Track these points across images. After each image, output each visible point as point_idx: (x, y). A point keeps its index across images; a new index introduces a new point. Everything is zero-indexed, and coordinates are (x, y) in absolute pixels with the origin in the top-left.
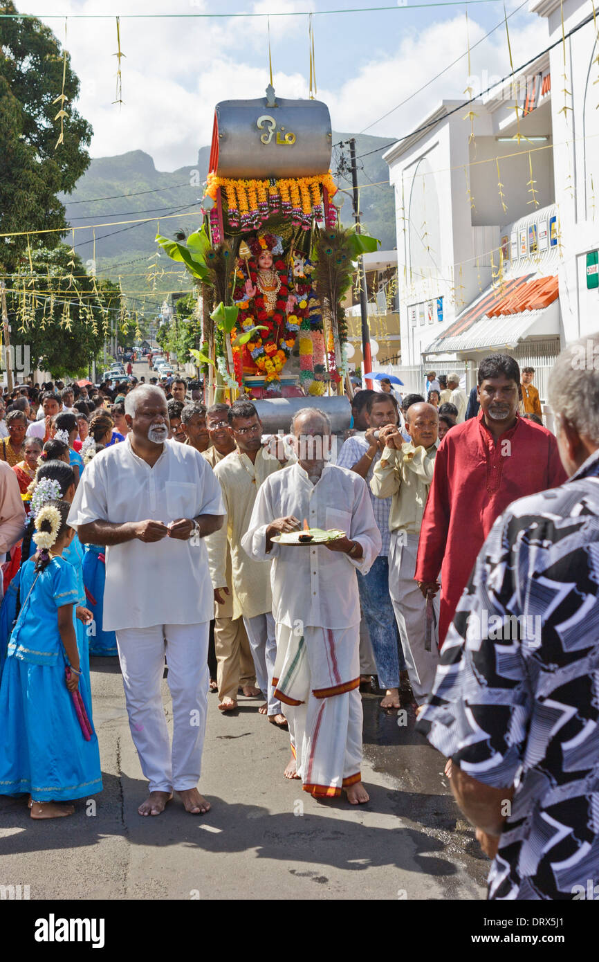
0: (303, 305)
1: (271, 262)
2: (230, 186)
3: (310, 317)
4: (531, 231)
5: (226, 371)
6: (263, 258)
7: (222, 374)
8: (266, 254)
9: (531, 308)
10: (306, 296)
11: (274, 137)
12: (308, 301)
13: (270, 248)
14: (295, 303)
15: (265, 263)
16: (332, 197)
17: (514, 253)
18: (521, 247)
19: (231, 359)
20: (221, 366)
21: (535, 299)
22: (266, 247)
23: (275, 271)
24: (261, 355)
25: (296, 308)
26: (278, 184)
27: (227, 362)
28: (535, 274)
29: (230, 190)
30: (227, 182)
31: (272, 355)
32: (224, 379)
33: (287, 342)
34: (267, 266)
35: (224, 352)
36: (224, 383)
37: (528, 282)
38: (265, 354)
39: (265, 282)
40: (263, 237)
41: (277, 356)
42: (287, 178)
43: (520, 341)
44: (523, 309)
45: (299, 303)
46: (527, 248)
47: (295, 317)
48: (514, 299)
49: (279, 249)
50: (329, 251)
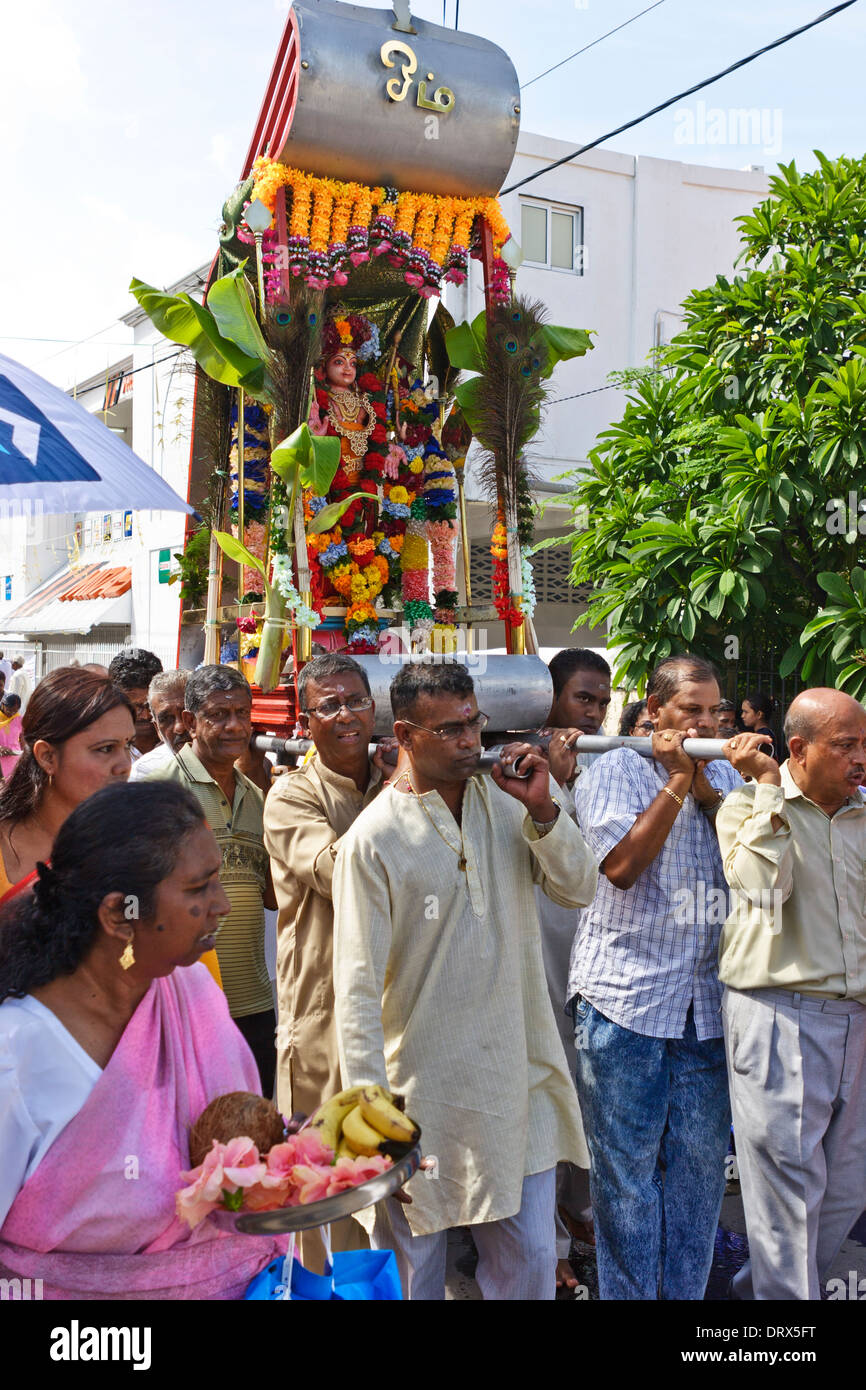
0: (417, 465)
1: (353, 371)
2: (304, 186)
3: (427, 494)
4: (105, 520)
5: (291, 587)
6: (338, 363)
7: (284, 594)
8: (348, 356)
9: (104, 596)
10: (421, 449)
11: (414, 90)
12: (424, 457)
13: (356, 345)
14: (401, 461)
15: (344, 375)
16: (501, 246)
17: (87, 539)
18: (95, 534)
19: (303, 561)
20: (282, 575)
21: (107, 587)
22: (351, 338)
23: (361, 393)
24: (343, 560)
25: (403, 468)
26: (401, 198)
27: (294, 568)
28: (107, 563)
29: (302, 195)
30: (300, 177)
31: (364, 562)
32: (289, 605)
33: (392, 539)
34: (347, 380)
35: (289, 545)
36: (289, 615)
37: (102, 569)
38: (350, 557)
39: (344, 412)
40: (343, 318)
41: (373, 568)
42: (417, 191)
43: (93, 626)
44: (96, 596)
45: (409, 462)
46: (102, 536)
47: (402, 489)
48: (85, 586)
49: (372, 348)
50: (512, 345)
